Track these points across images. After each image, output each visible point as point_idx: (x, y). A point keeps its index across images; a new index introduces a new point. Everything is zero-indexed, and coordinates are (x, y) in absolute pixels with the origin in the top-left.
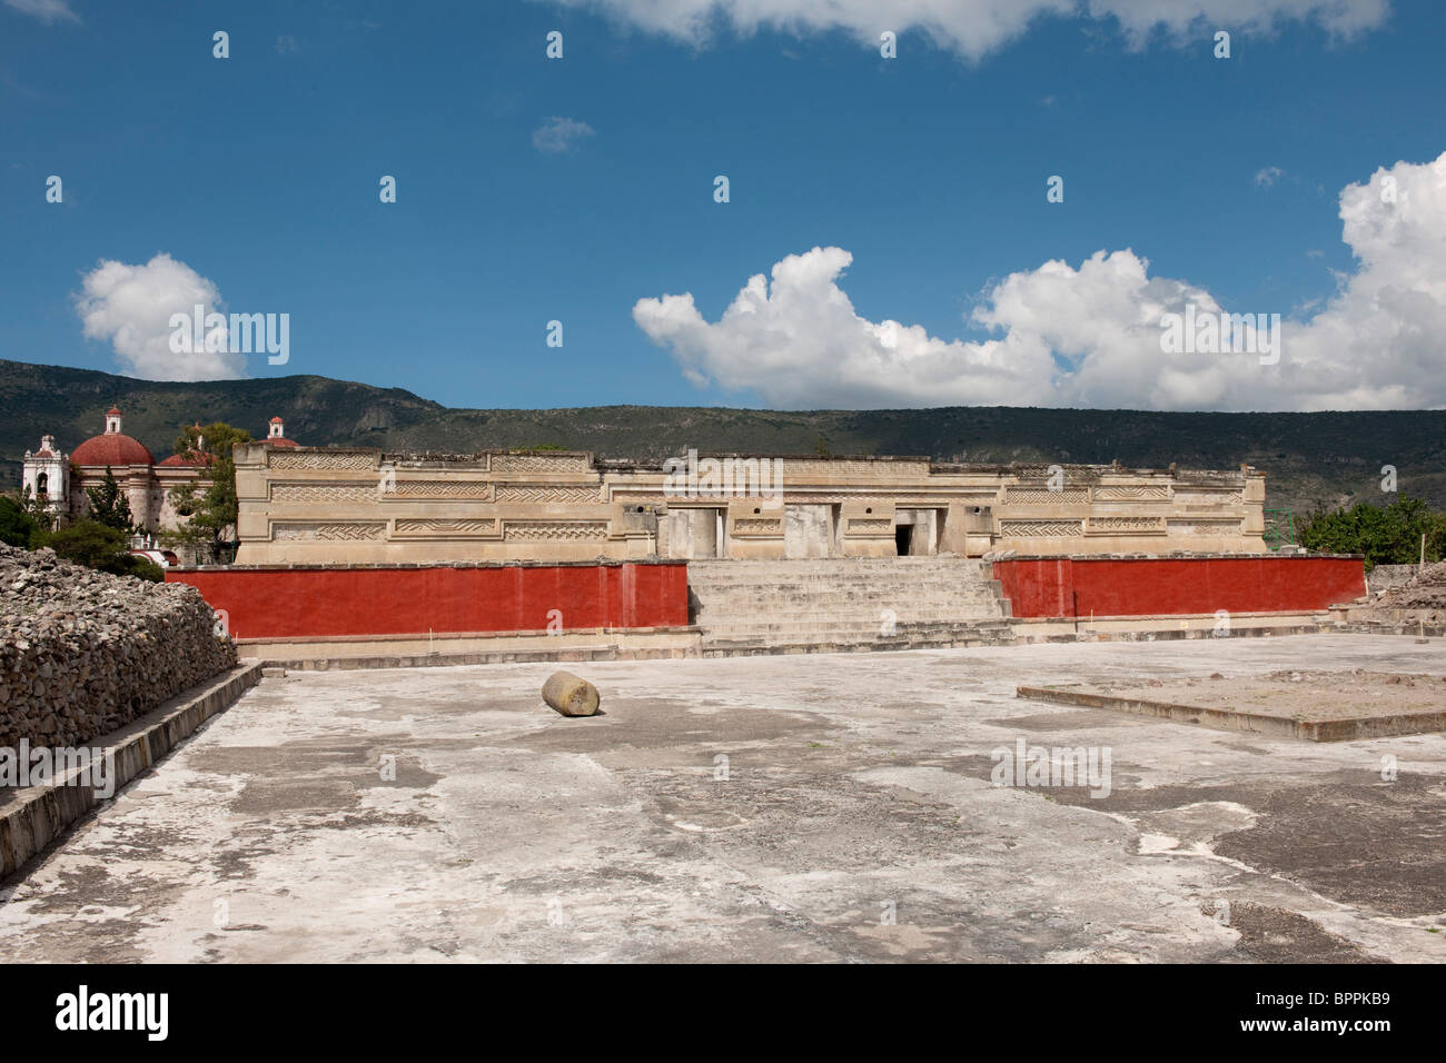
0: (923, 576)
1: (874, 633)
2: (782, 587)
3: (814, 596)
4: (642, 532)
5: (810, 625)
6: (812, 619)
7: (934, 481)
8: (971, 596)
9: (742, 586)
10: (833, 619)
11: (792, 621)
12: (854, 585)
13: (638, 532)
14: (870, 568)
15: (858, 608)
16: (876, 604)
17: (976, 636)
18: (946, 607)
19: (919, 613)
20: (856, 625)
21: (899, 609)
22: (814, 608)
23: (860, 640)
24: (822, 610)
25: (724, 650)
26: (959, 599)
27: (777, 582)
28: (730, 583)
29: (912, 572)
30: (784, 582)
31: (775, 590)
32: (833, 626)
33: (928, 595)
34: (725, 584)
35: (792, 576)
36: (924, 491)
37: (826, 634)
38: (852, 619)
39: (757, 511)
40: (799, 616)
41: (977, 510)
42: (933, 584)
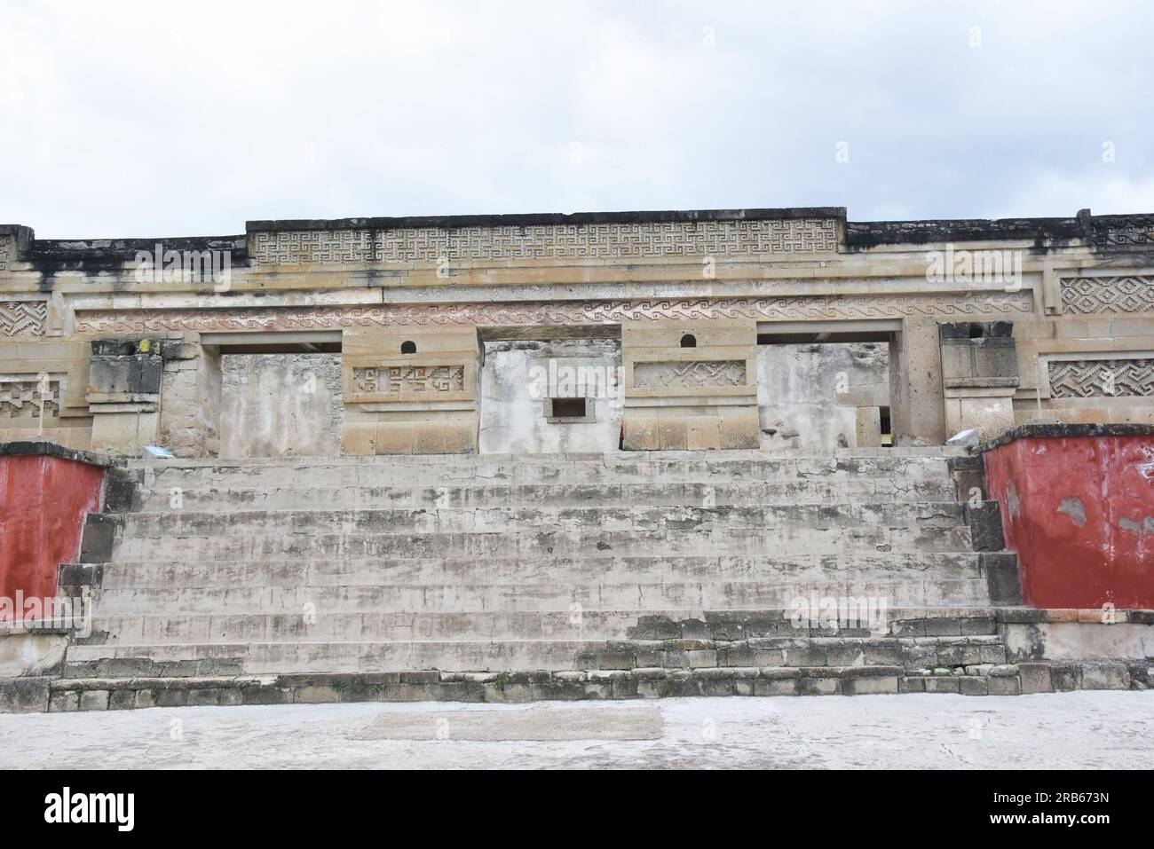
0: (775, 490)
1: (564, 647)
2: (371, 518)
3: (444, 541)
4: (124, 398)
5: (391, 622)
6: (409, 601)
7: (856, 263)
8: (902, 542)
9: (263, 516)
10: (467, 604)
11: (351, 607)
12: (567, 514)
13: (115, 398)
14: (632, 470)
15: (553, 572)
16: (607, 565)
17: (890, 662)
18: (817, 573)
19: (728, 590)
20: (529, 623)
21: (672, 577)
22: (429, 572)
23: (520, 665)
24: (449, 578)
25: (111, 689)
26: (862, 551)
27: (361, 505)
28: (244, 508)
29: (746, 483)
30: (383, 505)
31: (349, 528)
32: (456, 623)
33: (772, 541)
34: (229, 509)
35: (407, 494)
36: (833, 289)
37: (424, 646)
38: (523, 604)
39: (408, 348)
40: (376, 594)
41: (975, 330)
42: (793, 513)
